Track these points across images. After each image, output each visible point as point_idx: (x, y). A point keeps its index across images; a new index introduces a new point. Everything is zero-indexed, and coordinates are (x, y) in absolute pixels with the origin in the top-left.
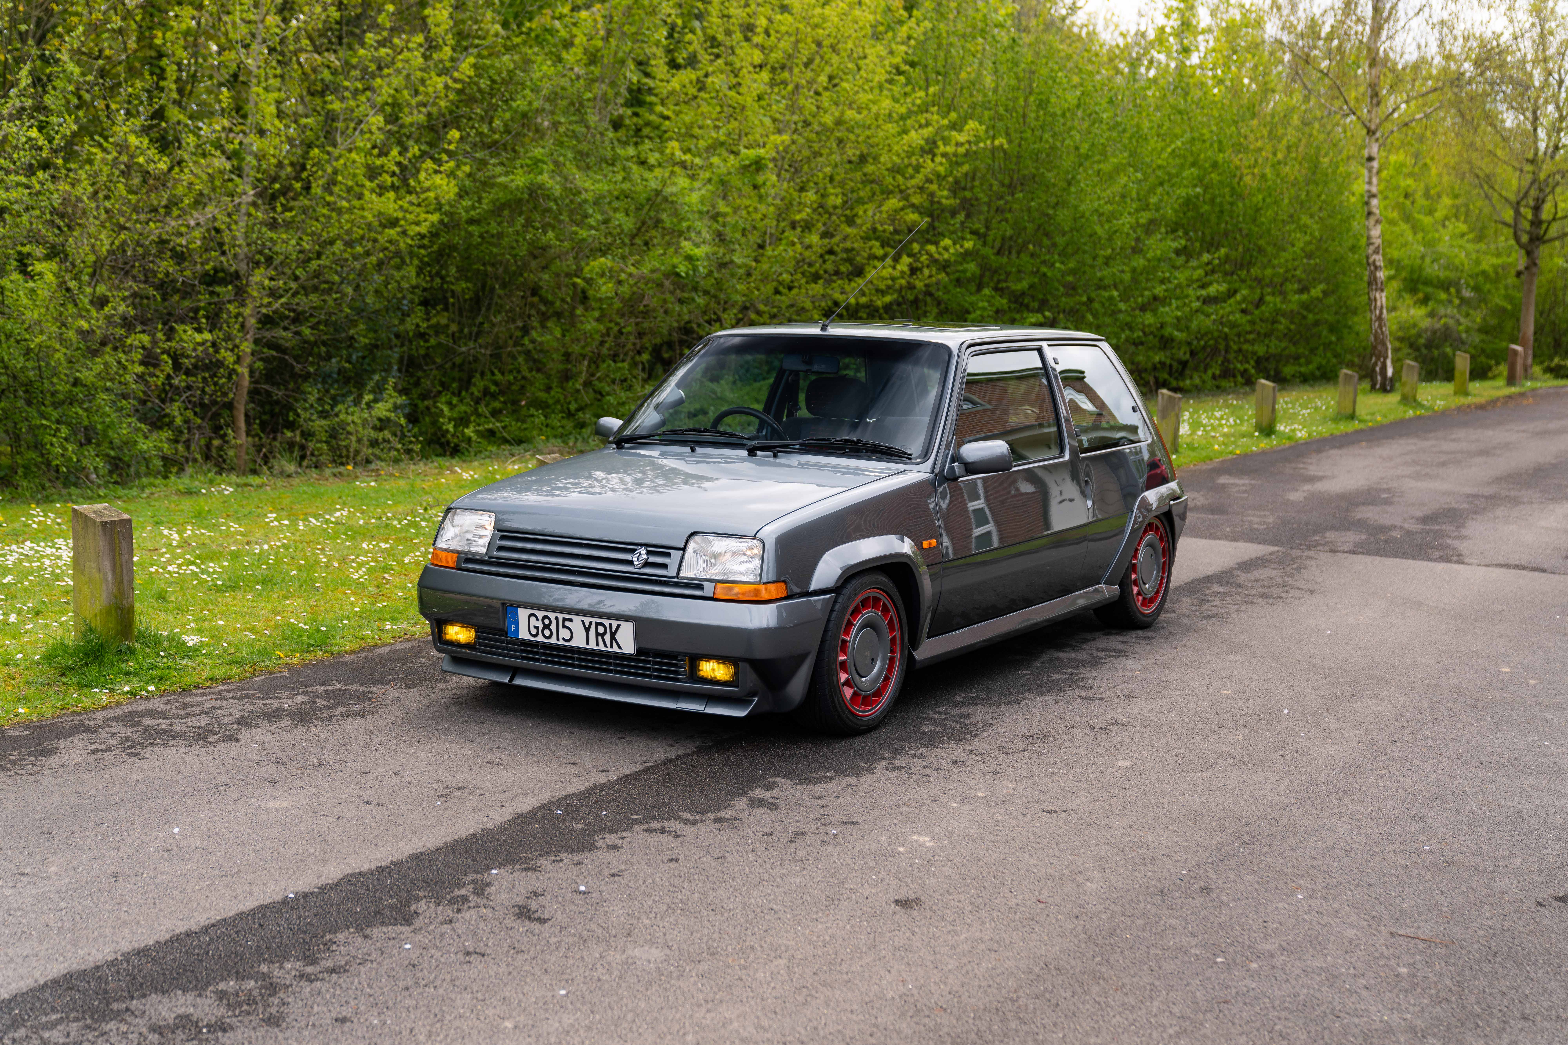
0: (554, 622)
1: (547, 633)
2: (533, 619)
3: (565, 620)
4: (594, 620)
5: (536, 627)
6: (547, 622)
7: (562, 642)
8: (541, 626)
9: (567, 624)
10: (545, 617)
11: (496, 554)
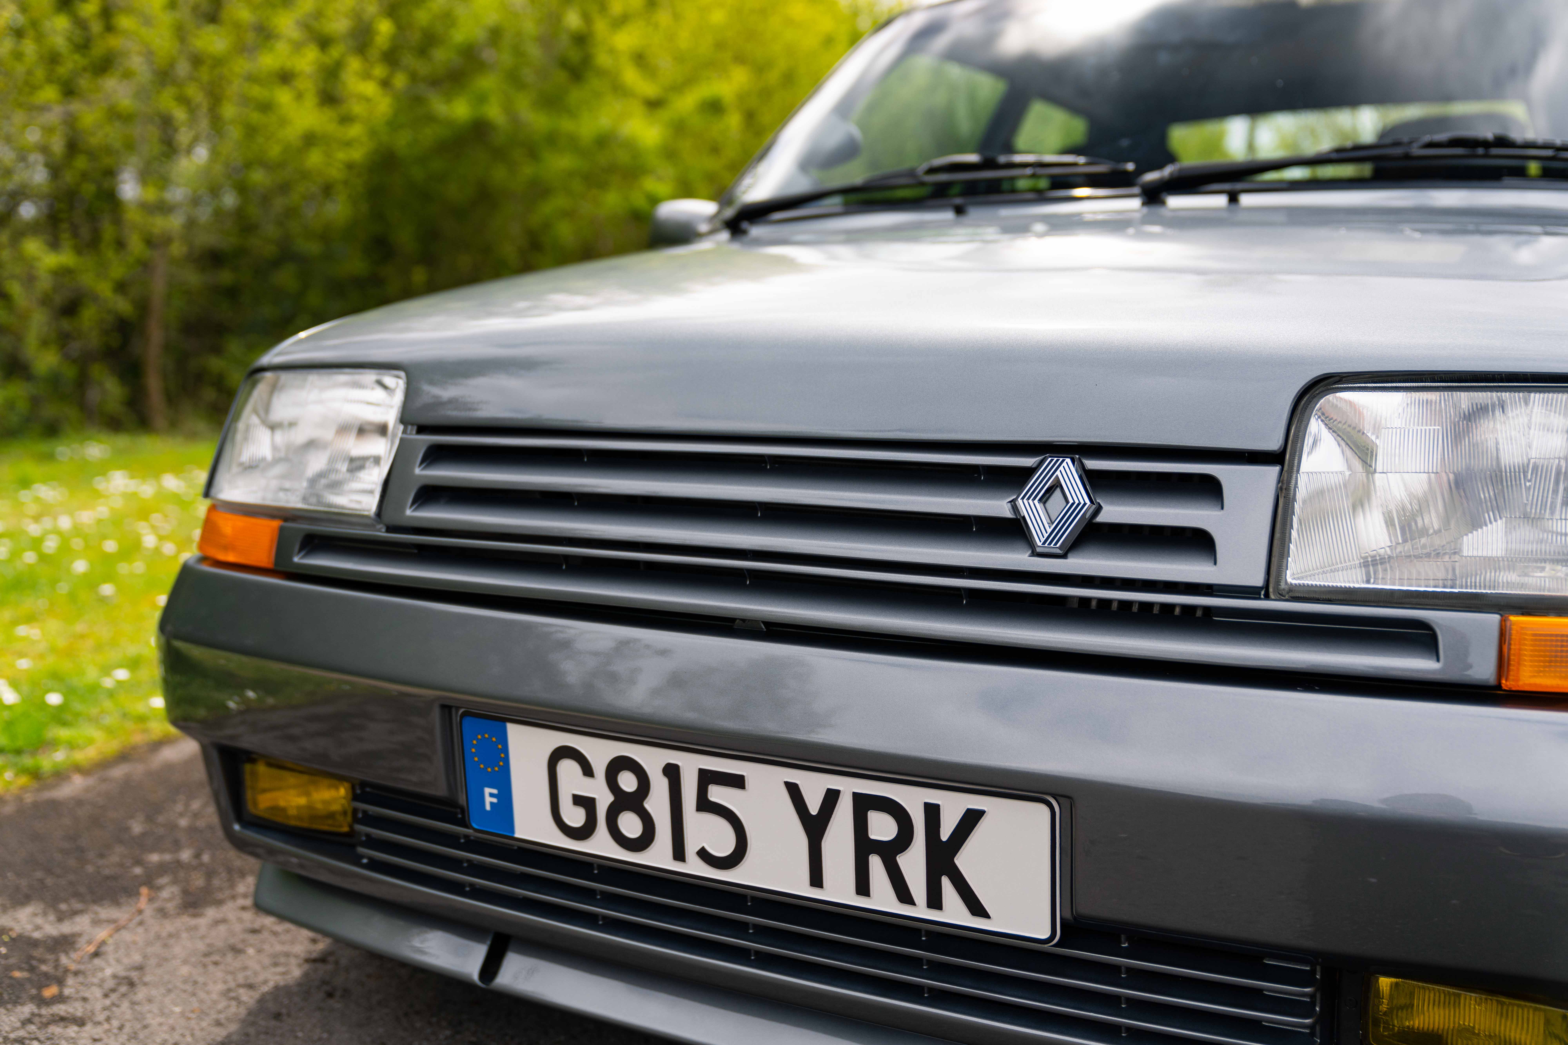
0: (660, 787)
1: (630, 825)
2: (568, 769)
3: (706, 778)
4: (848, 787)
5: (586, 803)
6: (628, 782)
7: (695, 867)
8: (604, 799)
9: (717, 794)
10: (618, 765)
11: (412, 514)
